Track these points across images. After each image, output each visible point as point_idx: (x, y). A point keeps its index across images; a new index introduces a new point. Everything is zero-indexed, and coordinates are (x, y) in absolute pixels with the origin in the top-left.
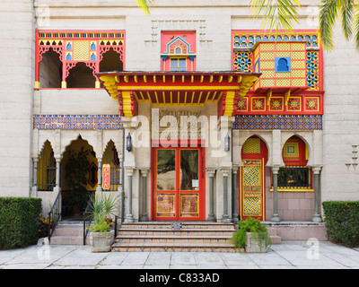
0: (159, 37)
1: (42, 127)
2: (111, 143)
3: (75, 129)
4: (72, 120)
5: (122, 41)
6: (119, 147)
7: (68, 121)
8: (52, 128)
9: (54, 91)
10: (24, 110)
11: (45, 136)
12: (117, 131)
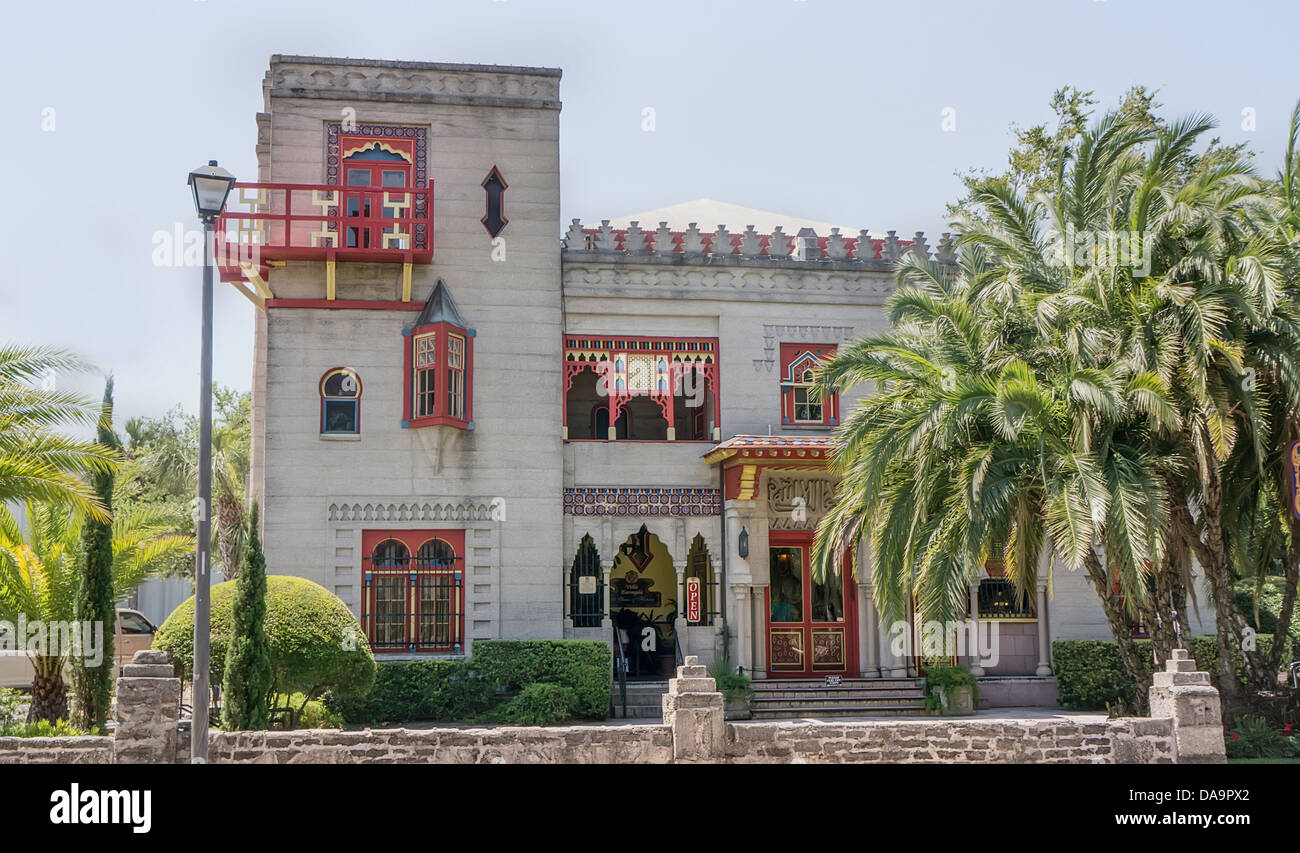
0: (776, 355)
1: (579, 510)
2: (699, 541)
3: (638, 514)
4: (632, 499)
5: (712, 357)
6: (713, 546)
7: (626, 499)
8: (597, 512)
9: (596, 447)
10: (551, 481)
11: (584, 526)
12: (709, 518)
